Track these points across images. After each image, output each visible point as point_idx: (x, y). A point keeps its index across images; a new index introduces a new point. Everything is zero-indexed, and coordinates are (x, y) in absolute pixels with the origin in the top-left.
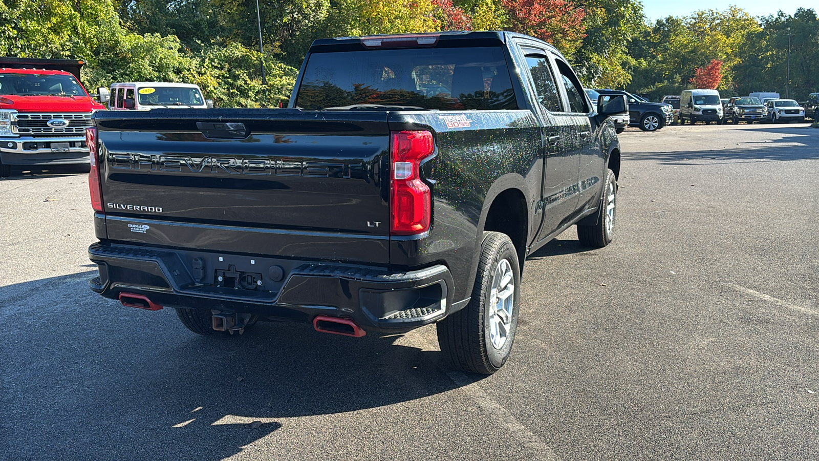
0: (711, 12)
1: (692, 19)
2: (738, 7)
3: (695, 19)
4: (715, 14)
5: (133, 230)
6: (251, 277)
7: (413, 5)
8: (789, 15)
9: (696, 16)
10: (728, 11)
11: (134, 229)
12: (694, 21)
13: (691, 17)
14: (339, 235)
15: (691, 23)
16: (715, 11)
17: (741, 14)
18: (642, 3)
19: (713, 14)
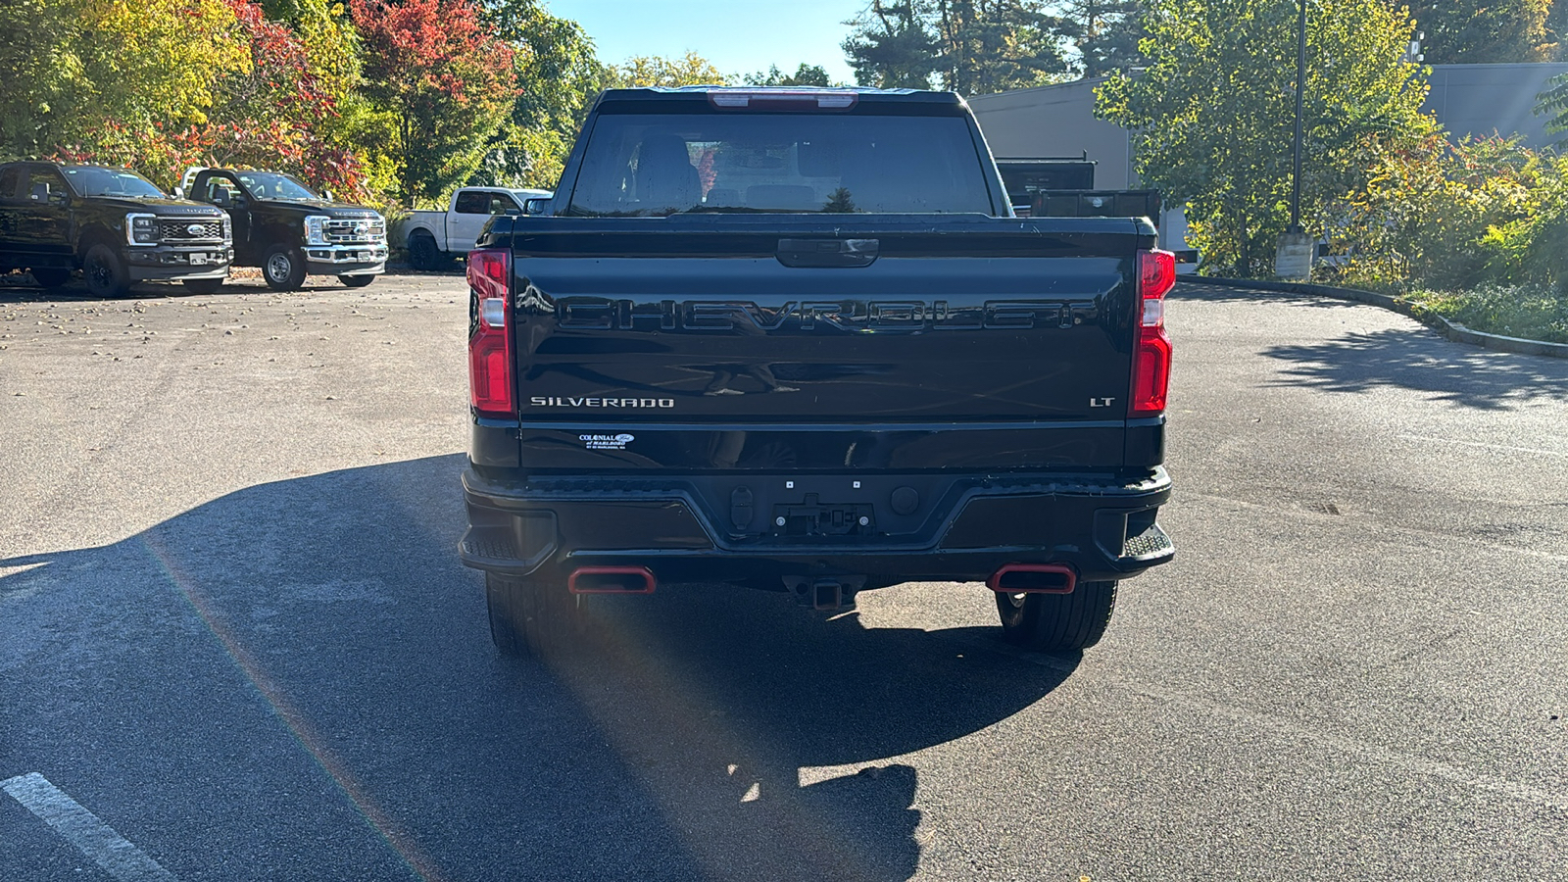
0: (658, 62)
1: (625, 71)
2: (699, 56)
3: (632, 70)
4: (664, 65)
5: (592, 445)
6: (840, 513)
7: (194, 10)
8: (787, 76)
9: (634, 67)
10: (684, 61)
11: (595, 443)
12: (629, 74)
13: (626, 66)
14: (1035, 424)
15: (626, 78)
16: (664, 60)
17: (705, 69)
18: (593, 41)
19: (660, 65)
